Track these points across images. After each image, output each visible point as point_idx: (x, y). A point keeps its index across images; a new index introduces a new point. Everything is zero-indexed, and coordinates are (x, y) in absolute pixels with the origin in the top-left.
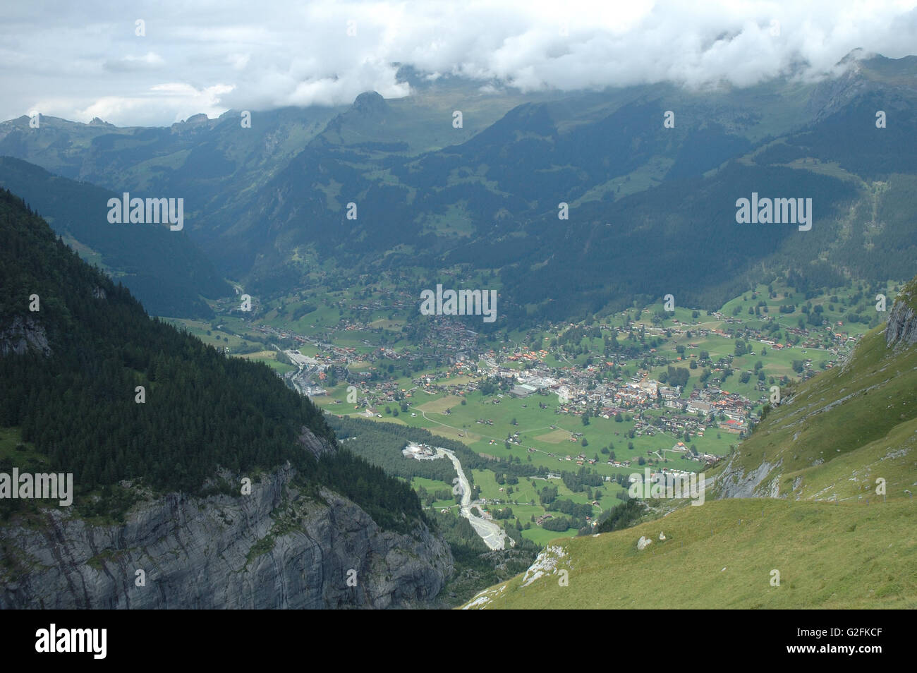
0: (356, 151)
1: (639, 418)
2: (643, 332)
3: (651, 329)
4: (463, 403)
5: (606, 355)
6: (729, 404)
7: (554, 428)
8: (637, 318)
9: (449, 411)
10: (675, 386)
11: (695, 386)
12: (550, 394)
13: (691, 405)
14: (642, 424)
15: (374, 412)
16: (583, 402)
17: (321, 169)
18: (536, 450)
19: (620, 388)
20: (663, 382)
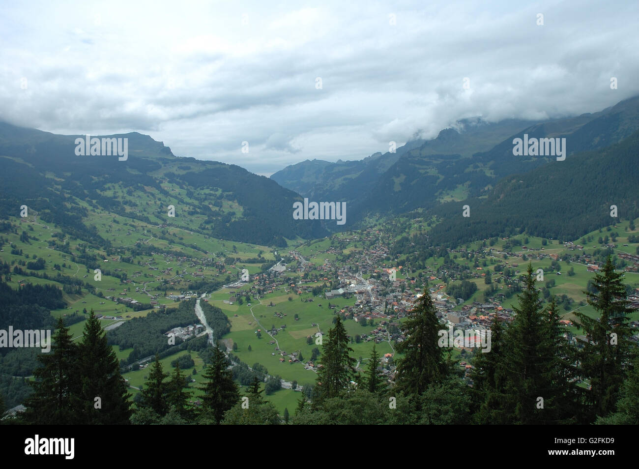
0: (426, 160)
1: (385, 324)
2: (488, 255)
3: (498, 253)
4: (290, 299)
5: (438, 271)
6: (486, 320)
7: (314, 326)
8: (492, 244)
9: (271, 304)
10: (456, 298)
11: (475, 300)
12: (352, 297)
13: (447, 317)
14: (380, 330)
15: (230, 301)
16: (361, 306)
17: (397, 169)
18: (277, 343)
19: (409, 296)
20: (449, 294)
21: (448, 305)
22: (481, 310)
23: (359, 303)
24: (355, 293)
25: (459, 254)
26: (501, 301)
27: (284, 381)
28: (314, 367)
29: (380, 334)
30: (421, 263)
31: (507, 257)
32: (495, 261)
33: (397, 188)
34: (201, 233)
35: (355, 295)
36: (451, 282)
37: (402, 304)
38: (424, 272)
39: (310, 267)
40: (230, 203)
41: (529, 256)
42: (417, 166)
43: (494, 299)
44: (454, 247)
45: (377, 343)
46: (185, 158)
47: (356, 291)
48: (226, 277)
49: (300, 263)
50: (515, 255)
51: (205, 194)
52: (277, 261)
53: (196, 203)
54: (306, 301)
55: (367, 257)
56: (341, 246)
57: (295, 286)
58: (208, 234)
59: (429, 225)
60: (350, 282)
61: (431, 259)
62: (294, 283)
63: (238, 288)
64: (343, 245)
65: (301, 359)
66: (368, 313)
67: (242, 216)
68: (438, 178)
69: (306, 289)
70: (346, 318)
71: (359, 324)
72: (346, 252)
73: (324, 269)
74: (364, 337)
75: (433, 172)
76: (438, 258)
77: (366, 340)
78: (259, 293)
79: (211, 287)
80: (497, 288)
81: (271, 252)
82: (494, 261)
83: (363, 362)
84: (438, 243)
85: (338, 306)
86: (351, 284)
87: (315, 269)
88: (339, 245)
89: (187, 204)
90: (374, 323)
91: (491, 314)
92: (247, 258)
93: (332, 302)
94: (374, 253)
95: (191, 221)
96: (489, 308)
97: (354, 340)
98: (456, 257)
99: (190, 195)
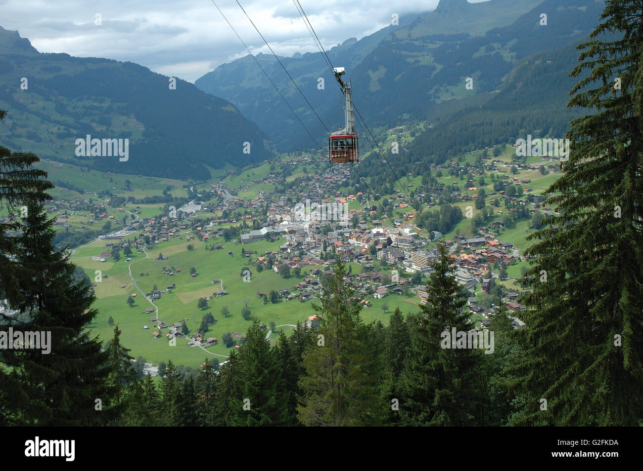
0: (417, 43)
1: (318, 273)
2: (490, 169)
3: (505, 166)
4: (190, 248)
5: (412, 195)
6: (469, 260)
7: (215, 283)
8: (497, 154)
9: (161, 257)
10: (430, 231)
11: (458, 233)
12: (279, 239)
13: (411, 259)
14: (309, 282)
15: (102, 256)
16: (289, 251)
17: (375, 58)
18: (157, 311)
19: (362, 233)
20: (420, 226)
21: (417, 242)
22: (464, 246)
23: (287, 247)
24: (284, 233)
25: (445, 171)
26: (498, 232)
27: (150, 365)
28: (202, 341)
29: (308, 289)
30: (388, 185)
31: (517, 170)
32: (498, 177)
33: (374, 87)
34: (77, 165)
35: (283, 236)
36: (426, 208)
37: (349, 243)
38: (391, 198)
39: (236, 204)
40: (124, 119)
41: (550, 167)
42: (404, 53)
43: (487, 230)
44: (441, 162)
45: (303, 301)
46: (54, 55)
47: (286, 230)
48: (103, 224)
49: (223, 199)
50: (529, 168)
51: (84, 107)
52: (189, 198)
53: (71, 120)
54: (212, 249)
55: (317, 185)
56: (284, 171)
57: (202, 229)
58: (87, 166)
59: (413, 135)
60: (281, 218)
61: (404, 179)
62: (202, 226)
63: (120, 238)
64: (288, 170)
65: (186, 331)
66: (296, 259)
67: (142, 138)
68: (434, 69)
69: (216, 233)
70: (262, 269)
71: (279, 276)
72: (290, 179)
73: (253, 205)
74: (284, 294)
75: (426, 59)
76: (415, 177)
77: (287, 297)
78: (148, 242)
79: (77, 240)
80: (492, 213)
81: (185, 187)
82: (496, 178)
83: (275, 330)
84: (419, 157)
85: (256, 253)
86: (282, 222)
87: (241, 205)
88: (282, 170)
89: (56, 122)
90: (302, 273)
91: (479, 251)
92: (143, 197)
93: (248, 248)
94: (328, 178)
95: (61, 147)
96: (477, 244)
97: (269, 300)
98: (440, 175)
99: (61, 109)
